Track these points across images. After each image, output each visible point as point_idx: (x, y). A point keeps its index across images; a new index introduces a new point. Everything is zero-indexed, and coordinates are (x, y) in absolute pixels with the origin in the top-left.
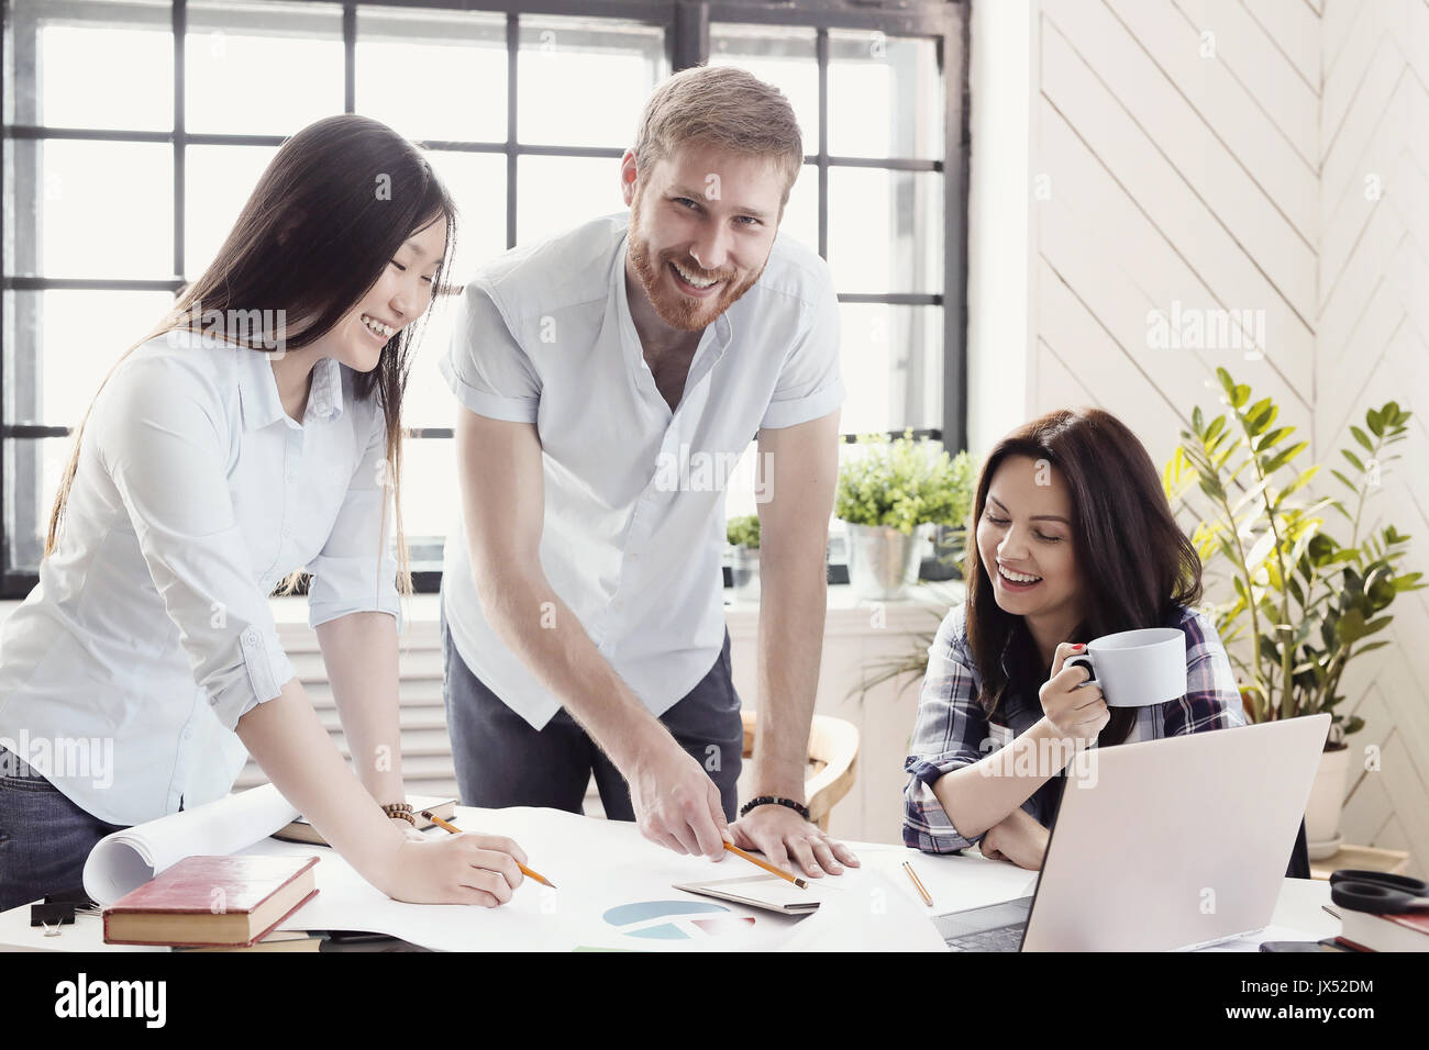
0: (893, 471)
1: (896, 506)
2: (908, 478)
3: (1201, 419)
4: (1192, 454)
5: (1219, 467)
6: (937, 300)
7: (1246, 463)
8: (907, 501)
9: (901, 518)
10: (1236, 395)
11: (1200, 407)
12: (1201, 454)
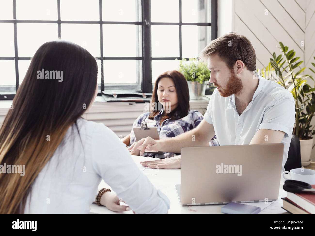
0: (198, 68)
1: (199, 77)
2: (202, 69)
3: (275, 55)
4: (273, 65)
5: (280, 67)
6: (209, 24)
7: (287, 67)
8: (201, 75)
9: (200, 80)
10: (285, 49)
11: (275, 52)
12: (275, 65)
